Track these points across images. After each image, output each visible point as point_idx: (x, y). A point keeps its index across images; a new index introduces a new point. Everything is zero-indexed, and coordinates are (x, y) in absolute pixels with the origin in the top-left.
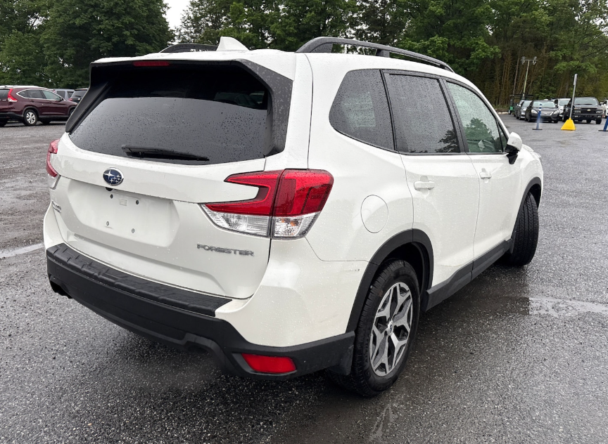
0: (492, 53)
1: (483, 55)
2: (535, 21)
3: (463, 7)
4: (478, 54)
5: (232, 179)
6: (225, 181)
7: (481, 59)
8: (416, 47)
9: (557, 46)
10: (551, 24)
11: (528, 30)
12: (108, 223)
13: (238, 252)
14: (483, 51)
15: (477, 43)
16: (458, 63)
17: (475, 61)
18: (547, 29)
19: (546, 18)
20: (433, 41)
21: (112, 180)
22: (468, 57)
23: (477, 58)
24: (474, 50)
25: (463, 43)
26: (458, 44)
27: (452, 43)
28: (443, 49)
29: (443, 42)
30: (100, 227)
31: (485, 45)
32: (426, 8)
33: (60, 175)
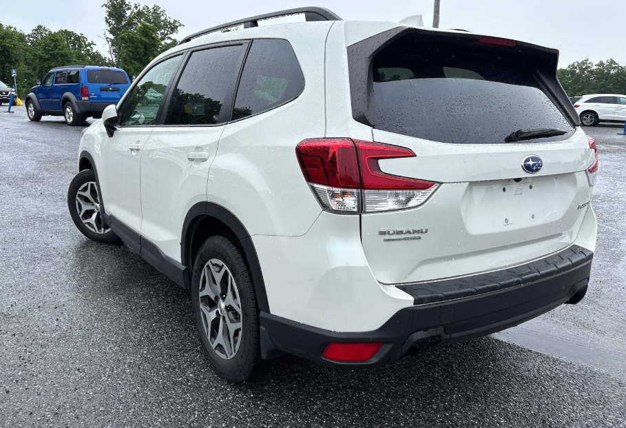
12: (506, 220)
21: (534, 168)
30: (499, 227)
33: (442, 183)
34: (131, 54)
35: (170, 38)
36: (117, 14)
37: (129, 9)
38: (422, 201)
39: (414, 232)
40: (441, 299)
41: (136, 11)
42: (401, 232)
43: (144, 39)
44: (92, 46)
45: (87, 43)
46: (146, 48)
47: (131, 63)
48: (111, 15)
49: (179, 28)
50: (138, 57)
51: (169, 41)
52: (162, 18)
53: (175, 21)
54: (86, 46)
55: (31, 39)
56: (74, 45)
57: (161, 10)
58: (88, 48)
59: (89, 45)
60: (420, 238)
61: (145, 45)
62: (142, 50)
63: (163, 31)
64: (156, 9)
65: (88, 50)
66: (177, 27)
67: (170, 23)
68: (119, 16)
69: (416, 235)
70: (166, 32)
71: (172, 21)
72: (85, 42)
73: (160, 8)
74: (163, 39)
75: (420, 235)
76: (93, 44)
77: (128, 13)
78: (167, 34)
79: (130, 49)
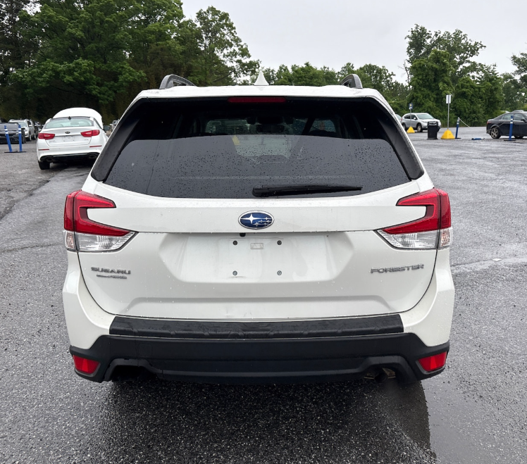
0: (139, 77)
1: (130, 78)
2: (170, 49)
3: (102, 32)
4: (126, 78)
5: (402, 202)
6: (397, 205)
7: (129, 82)
8: (60, 69)
9: (192, 72)
10: (183, 53)
11: (166, 57)
12: (235, 273)
13: (411, 268)
14: (130, 75)
15: (123, 67)
16: (107, 86)
17: (124, 84)
18: (181, 56)
19: (179, 48)
20: (78, 64)
21: (256, 224)
22: (116, 80)
23: (126, 82)
24: (121, 74)
25: (109, 67)
26: (104, 67)
27: (98, 66)
28: (90, 72)
29: (89, 65)
31: (131, 69)
32: (64, 31)
33: (138, 232)
34: (421, 82)
35: (469, 62)
36: (417, 44)
37: (429, 37)
38: (120, 246)
39: (118, 272)
40: (135, 334)
41: (435, 38)
42: (106, 271)
43: (434, 65)
44: (392, 77)
45: (387, 74)
46: (436, 74)
47: (420, 90)
48: (411, 45)
49: (480, 49)
50: (427, 84)
51: (467, 65)
52: (463, 41)
53: (476, 44)
54: (387, 77)
55: (340, 76)
56: (376, 77)
57: (463, 34)
58: (388, 79)
59: (390, 75)
60: (125, 278)
61: (435, 71)
62: (432, 77)
63: (462, 54)
64: (458, 33)
65: (388, 81)
66: (478, 49)
67: (470, 46)
68: (419, 45)
69: (120, 275)
70: (465, 55)
71: (473, 44)
72: (386, 73)
73: (461, 32)
74: (461, 63)
75: (125, 275)
76: (393, 74)
77: (428, 41)
78: (467, 57)
79: (420, 77)
